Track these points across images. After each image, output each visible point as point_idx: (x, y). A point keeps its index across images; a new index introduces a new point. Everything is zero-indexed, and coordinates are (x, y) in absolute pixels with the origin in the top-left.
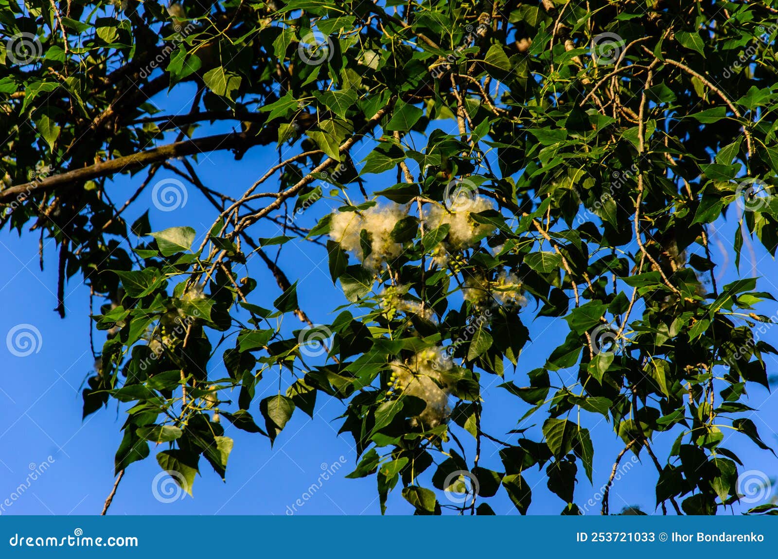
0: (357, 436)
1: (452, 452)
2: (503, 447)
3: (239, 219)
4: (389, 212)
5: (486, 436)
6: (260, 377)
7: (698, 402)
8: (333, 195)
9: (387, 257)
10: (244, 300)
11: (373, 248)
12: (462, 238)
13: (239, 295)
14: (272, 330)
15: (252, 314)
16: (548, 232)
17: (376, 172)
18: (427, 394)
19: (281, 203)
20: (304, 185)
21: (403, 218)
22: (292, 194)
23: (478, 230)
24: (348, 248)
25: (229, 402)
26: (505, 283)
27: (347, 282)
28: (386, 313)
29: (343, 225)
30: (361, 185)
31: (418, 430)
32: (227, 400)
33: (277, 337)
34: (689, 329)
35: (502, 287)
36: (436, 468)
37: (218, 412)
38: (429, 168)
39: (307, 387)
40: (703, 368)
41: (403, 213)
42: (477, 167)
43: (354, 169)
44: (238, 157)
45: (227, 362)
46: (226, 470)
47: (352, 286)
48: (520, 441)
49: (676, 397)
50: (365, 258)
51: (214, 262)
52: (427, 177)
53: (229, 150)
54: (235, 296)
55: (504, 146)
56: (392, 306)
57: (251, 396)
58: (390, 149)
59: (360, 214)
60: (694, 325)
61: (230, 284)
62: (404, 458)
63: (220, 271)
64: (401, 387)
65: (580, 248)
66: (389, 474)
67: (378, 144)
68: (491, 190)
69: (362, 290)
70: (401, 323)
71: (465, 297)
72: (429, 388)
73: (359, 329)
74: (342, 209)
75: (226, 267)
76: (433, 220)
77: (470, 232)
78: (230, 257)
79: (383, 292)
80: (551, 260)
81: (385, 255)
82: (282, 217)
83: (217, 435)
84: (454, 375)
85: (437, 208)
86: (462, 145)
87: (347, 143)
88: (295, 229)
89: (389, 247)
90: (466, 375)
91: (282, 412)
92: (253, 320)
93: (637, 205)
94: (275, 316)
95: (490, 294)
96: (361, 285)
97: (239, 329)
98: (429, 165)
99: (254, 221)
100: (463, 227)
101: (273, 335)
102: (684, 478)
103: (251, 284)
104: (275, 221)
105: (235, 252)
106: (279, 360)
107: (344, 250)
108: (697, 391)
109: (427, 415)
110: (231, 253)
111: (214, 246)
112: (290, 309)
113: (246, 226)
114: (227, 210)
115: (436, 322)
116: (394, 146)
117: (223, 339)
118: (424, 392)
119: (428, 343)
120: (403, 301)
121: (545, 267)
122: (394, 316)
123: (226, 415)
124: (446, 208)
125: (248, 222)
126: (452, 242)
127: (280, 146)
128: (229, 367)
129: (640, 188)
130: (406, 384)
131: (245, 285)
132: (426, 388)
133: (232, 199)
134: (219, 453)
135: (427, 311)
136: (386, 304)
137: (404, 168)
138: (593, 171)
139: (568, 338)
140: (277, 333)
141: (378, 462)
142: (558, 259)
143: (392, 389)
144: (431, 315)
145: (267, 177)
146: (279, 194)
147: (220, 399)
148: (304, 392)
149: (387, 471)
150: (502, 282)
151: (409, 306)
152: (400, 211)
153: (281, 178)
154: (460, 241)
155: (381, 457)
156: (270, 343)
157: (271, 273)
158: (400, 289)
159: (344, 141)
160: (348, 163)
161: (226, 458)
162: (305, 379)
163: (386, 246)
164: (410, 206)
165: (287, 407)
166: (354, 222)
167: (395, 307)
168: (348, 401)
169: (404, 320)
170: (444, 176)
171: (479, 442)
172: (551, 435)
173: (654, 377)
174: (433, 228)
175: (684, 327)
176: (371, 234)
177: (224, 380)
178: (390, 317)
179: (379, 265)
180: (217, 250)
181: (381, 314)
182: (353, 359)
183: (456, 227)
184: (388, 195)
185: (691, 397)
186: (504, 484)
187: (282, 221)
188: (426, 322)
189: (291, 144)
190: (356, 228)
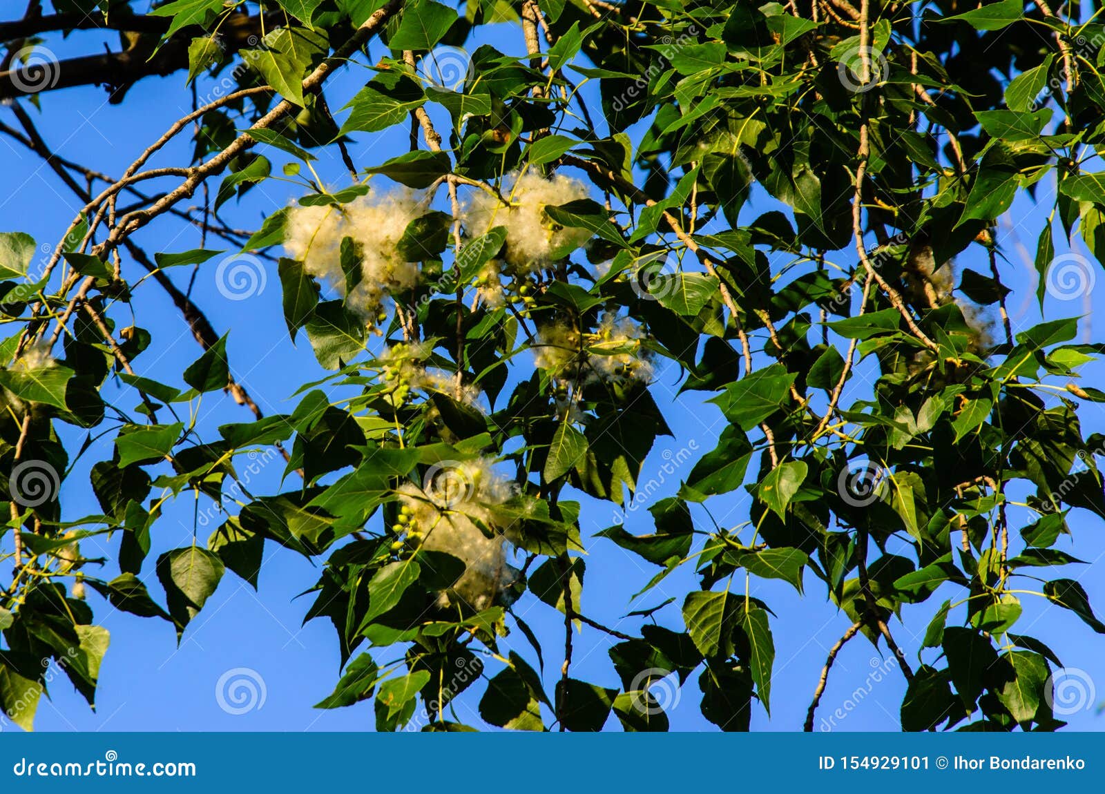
0: (339, 624)
1: (513, 656)
2: (616, 641)
3: (119, 214)
4: (394, 205)
5: (583, 619)
6: (159, 512)
7: (978, 549)
8: (290, 174)
9: (391, 287)
10: (127, 370)
11: (364, 271)
12: (529, 252)
13: (118, 360)
14: (179, 425)
15: (143, 395)
16: (693, 235)
17: (370, 128)
18: (466, 547)
19: (195, 185)
20: (239, 152)
21: (420, 215)
22: (216, 170)
23: (560, 238)
24: (319, 271)
25: (101, 561)
26: (611, 337)
27: (318, 332)
28: (391, 394)
29: (310, 229)
30: (344, 151)
31: (450, 615)
32: (99, 557)
33: (190, 437)
34: (954, 418)
35: (605, 345)
36: (486, 684)
37: (82, 580)
38: (471, 119)
39: (246, 531)
40: (987, 484)
41: (421, 205)
42: (559, 115)
43: (332, 122)
44: (116, 99)
45: (98, 487)
46: (98, 686)
47: (330, 340)
48: (646, 629)
49: (937, 542)
50: (350, 290)
51: (72, 298)
52: (467, 134)
53: (97, 85)
54: (111, 361)
55: (611, 75)
56: (402, 381)
57: (144, 548)
58: (397, 84)
59: (339, 208)
60: (963, 410)
61: (101, 339)
62: (422, 671)
63: (83, 314)
64: (418, 534)
65: (753, 264)
66: (394, 703)
67: (373, 76)
68: (585, 159)
69: (348, 347)
70: (420, 411)
71: (538, 363)
72: (470, 536)
73: (339, 422)
74: (305, 201)
75: (94, 309)
76: (476, 219)
77: (546, 242)
78: (100, 289)
79: (385, 354)
80: (698, 288)
81: (387, 285)
82: (199, 209)
83: (79, 623)
84: (516, 511)
85: (482, 195)
86: (534, 73)
87: (318, 72)
88: (224, 232)
89: (394, 270)
90: (539, 511)
91: (199, 579)
92: (145, 407)
93: (857, 181)
94: (186, 398)
95: (583, 358)
96: (346, 338)
97: (120, 423)
98: (470, 114)
99: (144, 220)
100: (532, 232)
101: (182, 434)
102: (954, 691)
103: (141, 338)
104: (187, 217)
105: (110, 280)
106: (193, 481)
107: (312, 277)
108: (978, 528)
109: (467, 586)
110: (103, 282)
111: (71, 269)
112: (214, 386)
113: (130, 231)
114: (95, 202)
115: (484, 408)
116: (405, 79)
117: (88, 442)
118: (459, 544)
119: (467, 452)
120: (422, 371)
121: (690, 301)
122: (405, 398)
123: (96, 585)
124: (500, 197)
125: (133, 223)
126: (512, 260)
127: (193, 80)
128: (104, 496)
129: (863, 150)
130: (427, 529)
131: (128, 340)
132: (464, 536)
133: (106, 177)
134: (83, 655)
135: (467, 389)
136: (389, 376)
137: (424, 121)
138: (776, 120)
139: (723, 437)
140: (190, 431)
141: (376, 679)
142: (713, 286)
143: (401, 538)
144: (475, 397)
145: (168, 138)
146: (190, 170)
147: (85, 554)
148: (240, 538)
149: (391, 697)
150: (606, 335)
151: (432, 379)
152: (415, 202)
153: (197, 138)
154: (526, 259)
155: (381, 667)
156: (176, 449)
157: (180, 315)
158: (418, 350)
159: (311, 68)
160: (320, 109)
161: (96, 667)
162: (241, 518)
163: (389, 268)
164: (433, 193)
165: (209, 570)
166: (329, 223)
167: (406, 383)
168: (322, 561)
169: (425, 407)
170: (497, 138)
171: (569, 632)
172: (700, 622)
173: (894, 506)
174: (476, 234)
175: (945, 414)
176: (362, 245)
177: (92, 519)
178: (397, 400)
179: (375, 303)
180: (76, 276)
181: (382, 395)
182: (329, 479)
183: (520, 232)
184: (392, 174)
185: (965, 539)
186: (617, 712)
187: (199, 216)
188: (465, 411)
189: (214, 74)
190: (333, 234)
